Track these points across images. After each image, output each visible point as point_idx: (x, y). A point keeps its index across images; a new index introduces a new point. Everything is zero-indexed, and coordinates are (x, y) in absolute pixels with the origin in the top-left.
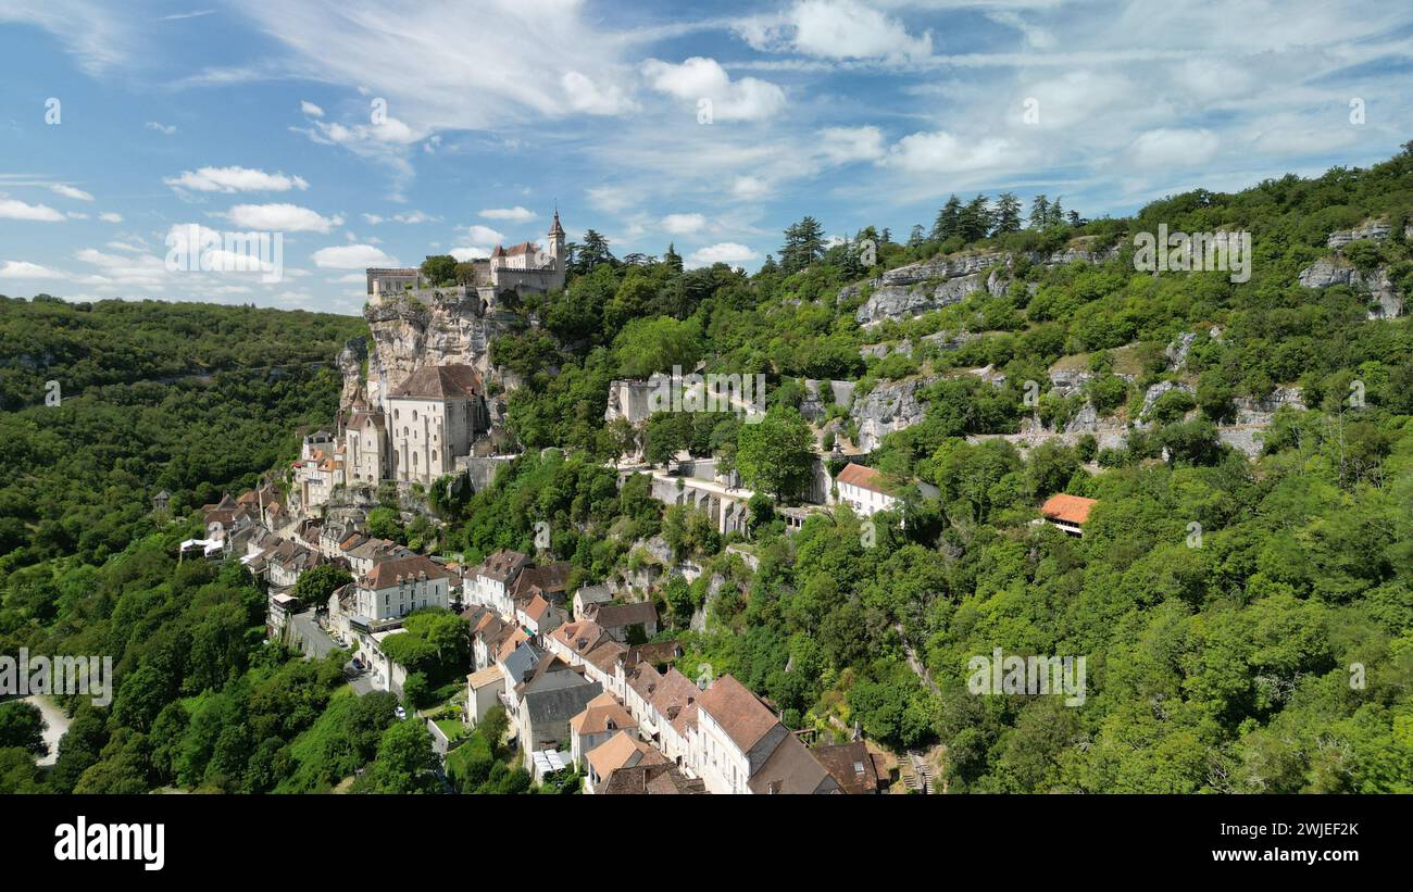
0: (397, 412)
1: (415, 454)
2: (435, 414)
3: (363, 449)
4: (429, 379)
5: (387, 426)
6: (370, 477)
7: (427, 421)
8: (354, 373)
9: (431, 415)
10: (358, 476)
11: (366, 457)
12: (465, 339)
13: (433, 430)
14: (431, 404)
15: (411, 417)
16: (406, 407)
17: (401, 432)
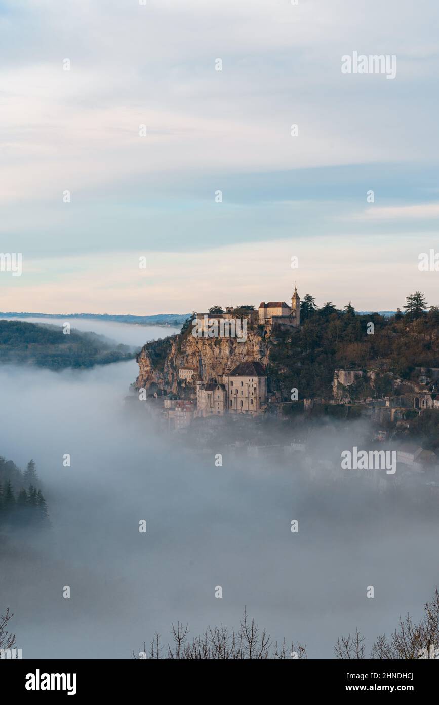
0: (232, 382)
1: (242, 401)
2: (253, 383)
3: (215, 400)
4: (248, 367)
5: (227, 389)
6: (219, 412)
7: (248, 386)
8: (147, 366)
9: (251, 383)
10: (211, 412)
11: (217, 403)
12: (257, 348)
13: (252, 390)
14: (250, 378)
15: (240, 385)
16: (237, 380)
17: (234, 392)
